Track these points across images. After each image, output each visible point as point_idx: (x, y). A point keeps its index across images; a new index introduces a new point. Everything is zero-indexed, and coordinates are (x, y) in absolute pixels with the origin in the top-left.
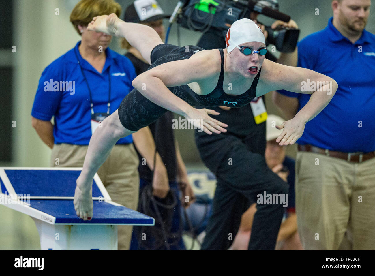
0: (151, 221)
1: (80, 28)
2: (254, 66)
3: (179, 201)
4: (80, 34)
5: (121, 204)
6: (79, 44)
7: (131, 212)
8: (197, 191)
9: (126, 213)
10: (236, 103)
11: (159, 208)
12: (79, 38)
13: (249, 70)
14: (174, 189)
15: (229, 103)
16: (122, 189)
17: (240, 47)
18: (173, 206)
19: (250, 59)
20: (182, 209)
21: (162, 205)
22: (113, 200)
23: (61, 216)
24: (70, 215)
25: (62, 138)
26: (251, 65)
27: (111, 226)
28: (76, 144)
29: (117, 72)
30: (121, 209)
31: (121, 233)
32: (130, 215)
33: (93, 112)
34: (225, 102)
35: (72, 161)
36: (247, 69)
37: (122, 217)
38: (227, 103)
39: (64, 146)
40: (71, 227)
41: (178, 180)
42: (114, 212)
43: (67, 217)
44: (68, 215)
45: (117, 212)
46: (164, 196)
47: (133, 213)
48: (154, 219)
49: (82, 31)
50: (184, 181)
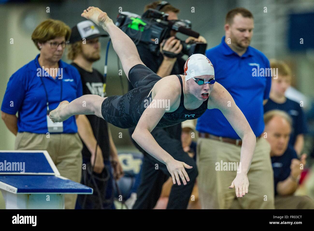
0: (90, 191)
1: (39, 44)
2: (206, 93)
3: (111, 175)
4: (40, 49)
5: (68, 178)
6: (39, 56)
7: (75, 183)
8: (125, 168)
9: (71, 185)
10: (194, 115)
11: (97, 181)
12: (38, 52)
13: (202, 96)
14: (108, 167)
15: (189, 116)
16: (68, 167)
17: (195, 78)
18: (107, 179)
19: (203, 88)
20: (114, 182)
21: (98, 179)
22: (61, 175)
23: (21, 187)
24: (28, 187)
25: (24, 128)
26: (204, 92)
27: (60, 194)
28: (35, 133)
29: (67, 78)
30: (68, 182)
31: (67, 200)
32: (74, 186)
33: (48, 109)
34: (186, 115)
35: (32, 145)
36: (200, 95)
37: (68, 188)
38: (188, 116)
39: (25, 134)
40: (30, 196)
41: (111, 159)
42: (62, 184)
43: (26, 188)
44: (27, 187)
45: (64, 184)
46: (100, 171)
47: (76, 185)
48: (92, 189)
49: (41, 47)
50: (115, 160)
